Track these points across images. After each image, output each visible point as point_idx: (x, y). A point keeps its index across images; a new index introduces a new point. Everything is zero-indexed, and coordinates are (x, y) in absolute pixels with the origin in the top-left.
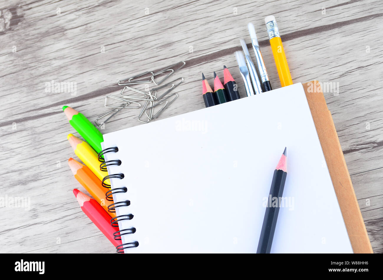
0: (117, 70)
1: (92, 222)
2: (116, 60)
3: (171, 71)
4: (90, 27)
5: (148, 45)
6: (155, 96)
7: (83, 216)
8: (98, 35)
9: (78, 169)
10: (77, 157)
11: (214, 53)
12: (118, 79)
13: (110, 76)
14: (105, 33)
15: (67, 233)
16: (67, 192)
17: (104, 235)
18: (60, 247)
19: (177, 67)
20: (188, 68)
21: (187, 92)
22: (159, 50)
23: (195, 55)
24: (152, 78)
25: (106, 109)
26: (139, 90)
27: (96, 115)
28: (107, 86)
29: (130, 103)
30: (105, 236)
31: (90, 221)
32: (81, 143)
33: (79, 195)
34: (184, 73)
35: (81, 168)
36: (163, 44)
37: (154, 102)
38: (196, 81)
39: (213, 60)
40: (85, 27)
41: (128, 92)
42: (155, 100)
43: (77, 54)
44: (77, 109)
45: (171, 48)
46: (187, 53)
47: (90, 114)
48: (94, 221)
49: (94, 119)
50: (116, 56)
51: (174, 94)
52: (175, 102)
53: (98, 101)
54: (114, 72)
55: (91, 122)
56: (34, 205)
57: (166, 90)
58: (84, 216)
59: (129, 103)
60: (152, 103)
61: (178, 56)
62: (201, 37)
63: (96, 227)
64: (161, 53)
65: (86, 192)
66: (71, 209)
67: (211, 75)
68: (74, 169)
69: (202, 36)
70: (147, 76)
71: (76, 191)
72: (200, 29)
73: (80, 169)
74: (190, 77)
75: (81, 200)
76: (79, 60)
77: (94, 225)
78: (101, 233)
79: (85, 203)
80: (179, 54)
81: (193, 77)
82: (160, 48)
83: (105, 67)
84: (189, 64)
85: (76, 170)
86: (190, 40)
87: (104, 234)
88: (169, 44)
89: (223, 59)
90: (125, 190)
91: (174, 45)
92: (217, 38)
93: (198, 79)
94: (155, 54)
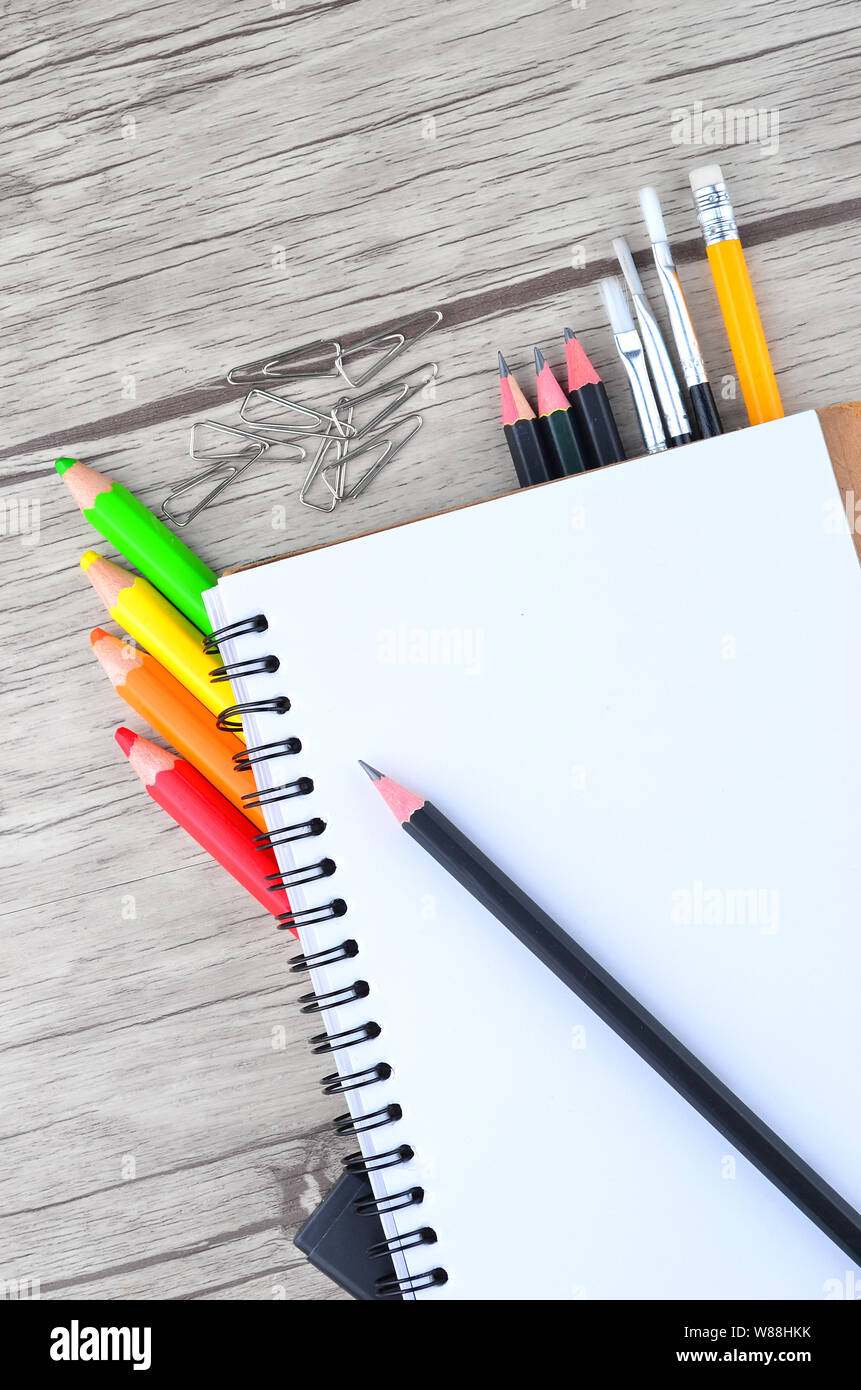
0: (221, 333)
1: (177, 824)
2: (215, 297)
3: (398, 340)
4: (119, 178)
5: (316, 248)
6: (349, 422)
7: (146, 807)
8: (146, 209)
10: (113, 621)
11: (530, 281)
12: (225, 363)
13: (197, 353)
14: (174, 204)
15: (102, 861)
16: (91, 732)
17: (216, 863)
18: (82, 901)
19: (415, 326)
20: (450, 329)
21: (450, 409)
22: (353, 266)
23: (469, 285)
24: (337, 363)
25: (192, 466)
26: (295, 403)
27: (163, 485)
28: (191, 388)
29: (270, 446)
30: (221, 867)
31: (172, 821)
32: (131, 584)
33: (137, 749)
34: (436, 346)
36: (364, 247)
37: (347, 443)
38: (475, 374)
39: (527, 305)
40: (99, 178)
41: (262, 407)
42: (350, 438)
43: (82, 275)
44: (97, 463)
45: (392, 260)
46: (444, 279)
47: (143, 481)
48: (183, 822)
49: (158, 497)
50: (212, 285)
51: (412, 415)
52: (414, 441)
53: (164, 435)
54: (213, 341)
55: (149, 507)
57: (382, 403)
58: (150, 808)
59: (267, 446)
60: (342, 445)
61: (416, 289)
62: (484, 225)
63: (191, 840)
64: (359, 276)
65: (151, 731)
66: (108, 786)
67: (524, 355)
68: (114, 668)
69: (492, 223)
70: (320, 354)
71: (126, 736)
72: (482, 196)
73: (135, 670)
74: (458, 360)
75: (148, 767)
76: (90, 296)
77: (183, 832)
78: (208, 856)
79: (160, 776)
80: (419, 282)
81: (467, 359)
82: (356, 261)
83: (180, 321)
84: (454, 315)
85: (124, 673)
86: (452, 234)
87: (219, 861)
88: (385, 248)
89: (560, 300)
91: (403, 250)
92: (538, 231)
93: (484, 368)
94: (342, 281)
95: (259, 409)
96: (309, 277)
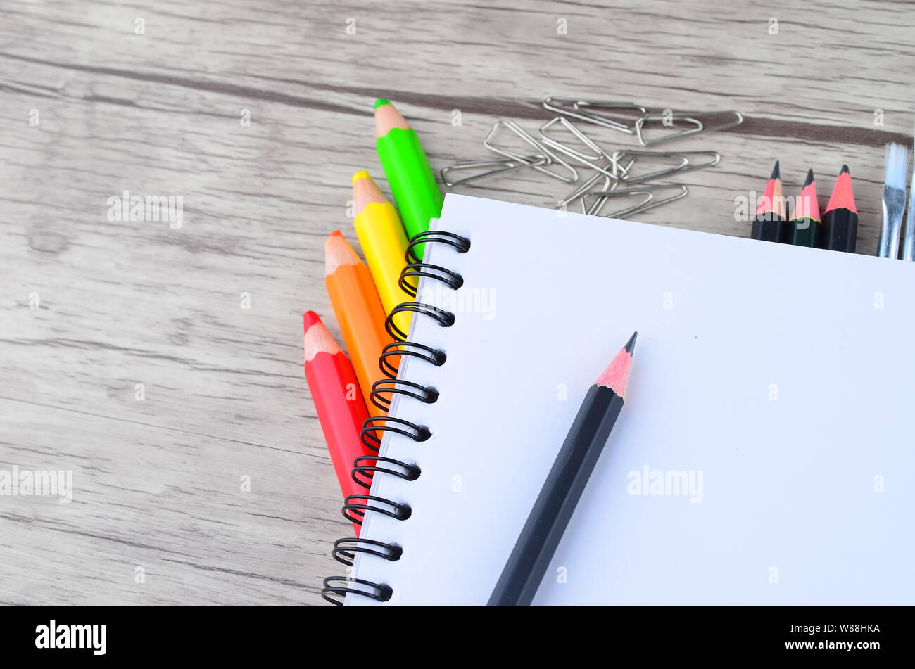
0: (557, 70)
1: (317, 415)
2: (565, 44)
3: (696, 126)
5: (663, 40)
6: (627, 169)
7: (301, 390)
9: (344, 263)
10: (357, 239)
11: (830, 127)
12: (546, 92)
13: (530, 77)
15: (239, 417)
16: (290, 313)
17: (331, 462)
18: (205, 441)
19: (718, 122)
20: (744, 135)
21: (715, 194)
22: (687, 63)
23: (776, 111)
24: (637, 124)
25: (483, 151)
26: (592, 141)
27: (451, 157)
28: (513, 99)
29: (552, 163)
30: (333, 467)
31: (313, 411)
32: (382, 202)
33: (314, 329)
34: (728, 145)
35: (352, 264)
36: (705, 53)
37: (616, 184)
38: (750, 176)
39: (818, 142)
41: (561, 134)
42: (620, 180)
44: (411, 122)
45: (721, 70)
46: (757, 99)
47: (438, 148)
48: (323, 416)
49: (443, 165)
51: (679, 185)
52: (673, 206)
53: (473, 123)
54: (547, 73)
55: (433, 169)
56: (190, 309)
57: (661, 167)
58: (301, 392)
59: (549, 161)
60: (611, 185)
61: (731, 98)
62: (810, 73)
63: (320, 433)
64: (689, 72)
65: (337, 334)
66: (278, 360)
67: (799, 178)
68: (333, 259)
69: (817, 74)
70: (628, 114)
71: (313, 318)
73: (347, 266)
74: (740, 161)
75: (314, 345)
76: (472, 10)
77: (317, 424)
78: (327, 453)
79: (320, 355)
80: (736, 93)
81: (748, 163)
82: (692, 60)
83: (529, 50)
84: (750, 127)
85: (337, 264)
86: (779, 70)
87: (334, 461)
88: (720, 60)
89: (850, 149)
90: (439, 358)
91: (735, 67)
92: (853, 93)
93: (760, 175)
94: (673, 70)
95: (557, 134)
96: (646, 58)
